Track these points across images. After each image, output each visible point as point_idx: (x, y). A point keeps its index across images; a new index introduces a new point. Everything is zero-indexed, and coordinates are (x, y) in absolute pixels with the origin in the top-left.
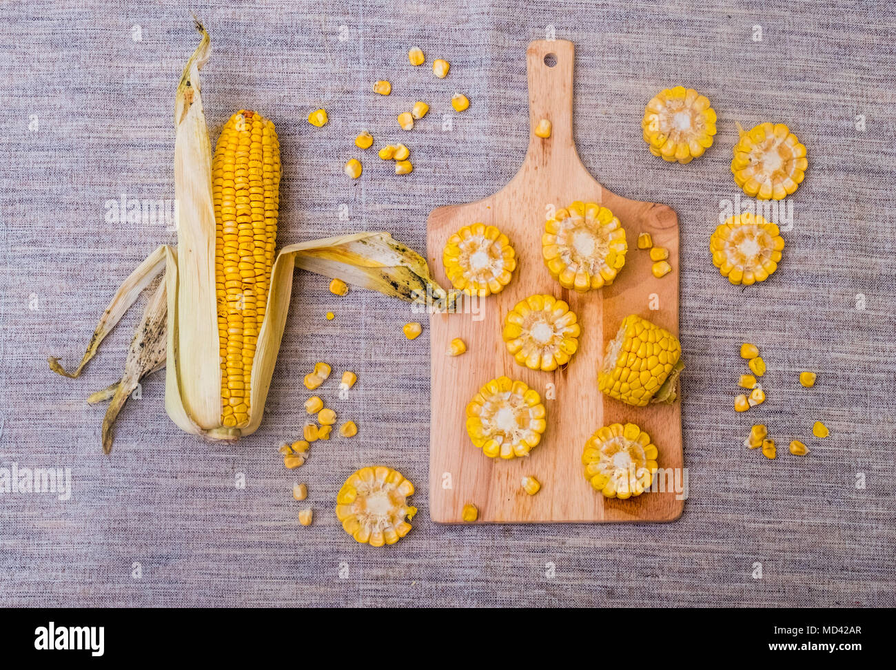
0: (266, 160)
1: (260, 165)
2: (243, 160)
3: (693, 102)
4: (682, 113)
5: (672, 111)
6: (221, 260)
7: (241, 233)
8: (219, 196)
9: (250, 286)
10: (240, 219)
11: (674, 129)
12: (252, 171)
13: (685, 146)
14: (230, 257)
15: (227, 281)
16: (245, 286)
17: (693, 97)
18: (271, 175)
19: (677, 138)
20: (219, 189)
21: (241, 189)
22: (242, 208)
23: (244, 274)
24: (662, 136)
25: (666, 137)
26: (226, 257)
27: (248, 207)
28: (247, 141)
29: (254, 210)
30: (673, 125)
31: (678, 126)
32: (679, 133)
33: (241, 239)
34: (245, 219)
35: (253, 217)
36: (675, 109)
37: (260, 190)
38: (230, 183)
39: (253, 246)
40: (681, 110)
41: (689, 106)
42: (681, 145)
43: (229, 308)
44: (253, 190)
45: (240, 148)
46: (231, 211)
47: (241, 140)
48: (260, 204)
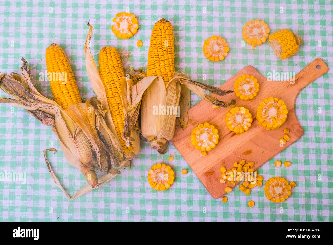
0: (114, 61)
1: (112, 63)
2: (106, 63)
3: (165, 169)
4: (161, 174)
5: (157, 173)
6: (108, 98)
7: (112, 87)
8: (102, 78)
9: (120, 104)
10: (111, 83)
11: (158, 180)
12: (110, 66)
13: (163, 185)
14: (111, 96)
15: (112, 105)
16: (118, 105)
17: (164, 167)
18: (117, 65)
19: (160, 183)
20: (102, 75)
21: (108, 73)
22: (110, 79)
23: (117, 101)
24: (154, 183)
25: (156, 183)
26: (110, 97)
27: (112, 78)
28: (106, 57)
29: (114, 79)
30: (158, 179)
31: (160, 179)
32: (160, 181)
33: (113, 89)
34: (112, 82)
35: (115, 81)
36: (158, 172)
37: (114, 71)
38: (104, 73)
39: (117, 90)
40: (160, 172)
41: (163, 171)
42: (161, 186)
43: (115, 114)
44: (112, 72)
45: (104, 60)
46: (107, 81)
47: (104, 57)
48: (116, 76)
